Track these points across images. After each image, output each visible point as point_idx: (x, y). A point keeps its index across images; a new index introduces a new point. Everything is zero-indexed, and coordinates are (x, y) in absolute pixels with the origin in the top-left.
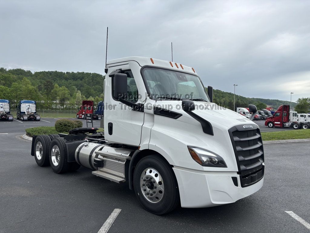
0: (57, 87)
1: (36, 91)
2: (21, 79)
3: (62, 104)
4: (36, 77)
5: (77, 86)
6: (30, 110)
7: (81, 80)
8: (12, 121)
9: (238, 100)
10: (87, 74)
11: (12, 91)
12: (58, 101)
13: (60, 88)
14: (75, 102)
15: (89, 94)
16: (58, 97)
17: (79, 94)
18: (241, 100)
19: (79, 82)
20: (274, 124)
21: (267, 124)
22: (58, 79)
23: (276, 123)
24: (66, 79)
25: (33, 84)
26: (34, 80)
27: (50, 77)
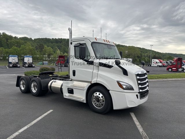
0: (46, 48)
1: (34, 50)
2: (26, 43)
3: (49, 58)
4: (35, 41)
5: (58, 46)
6: (29, 61)
7: (60, 43)
8: (19, 67)
9: (156, 54)
10: (64, 39)
11: (21, 50)
12: (46, 56)
13: (48, 48)
14: (57, 56)
15: (65, 51)
16: (47, 53)
17: (58, 52)
18: (158, 55)
19: (59, 44)
20: (172, 70)
21: (168, 69)
22: (47, 42)
23: (173, 68)
24: (52, 42)
25: (32, 46)
26: (34, 43)
27: (43, 41)
